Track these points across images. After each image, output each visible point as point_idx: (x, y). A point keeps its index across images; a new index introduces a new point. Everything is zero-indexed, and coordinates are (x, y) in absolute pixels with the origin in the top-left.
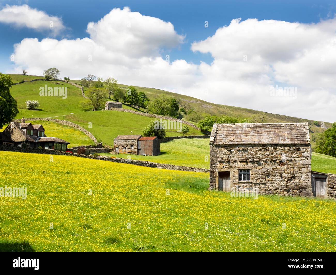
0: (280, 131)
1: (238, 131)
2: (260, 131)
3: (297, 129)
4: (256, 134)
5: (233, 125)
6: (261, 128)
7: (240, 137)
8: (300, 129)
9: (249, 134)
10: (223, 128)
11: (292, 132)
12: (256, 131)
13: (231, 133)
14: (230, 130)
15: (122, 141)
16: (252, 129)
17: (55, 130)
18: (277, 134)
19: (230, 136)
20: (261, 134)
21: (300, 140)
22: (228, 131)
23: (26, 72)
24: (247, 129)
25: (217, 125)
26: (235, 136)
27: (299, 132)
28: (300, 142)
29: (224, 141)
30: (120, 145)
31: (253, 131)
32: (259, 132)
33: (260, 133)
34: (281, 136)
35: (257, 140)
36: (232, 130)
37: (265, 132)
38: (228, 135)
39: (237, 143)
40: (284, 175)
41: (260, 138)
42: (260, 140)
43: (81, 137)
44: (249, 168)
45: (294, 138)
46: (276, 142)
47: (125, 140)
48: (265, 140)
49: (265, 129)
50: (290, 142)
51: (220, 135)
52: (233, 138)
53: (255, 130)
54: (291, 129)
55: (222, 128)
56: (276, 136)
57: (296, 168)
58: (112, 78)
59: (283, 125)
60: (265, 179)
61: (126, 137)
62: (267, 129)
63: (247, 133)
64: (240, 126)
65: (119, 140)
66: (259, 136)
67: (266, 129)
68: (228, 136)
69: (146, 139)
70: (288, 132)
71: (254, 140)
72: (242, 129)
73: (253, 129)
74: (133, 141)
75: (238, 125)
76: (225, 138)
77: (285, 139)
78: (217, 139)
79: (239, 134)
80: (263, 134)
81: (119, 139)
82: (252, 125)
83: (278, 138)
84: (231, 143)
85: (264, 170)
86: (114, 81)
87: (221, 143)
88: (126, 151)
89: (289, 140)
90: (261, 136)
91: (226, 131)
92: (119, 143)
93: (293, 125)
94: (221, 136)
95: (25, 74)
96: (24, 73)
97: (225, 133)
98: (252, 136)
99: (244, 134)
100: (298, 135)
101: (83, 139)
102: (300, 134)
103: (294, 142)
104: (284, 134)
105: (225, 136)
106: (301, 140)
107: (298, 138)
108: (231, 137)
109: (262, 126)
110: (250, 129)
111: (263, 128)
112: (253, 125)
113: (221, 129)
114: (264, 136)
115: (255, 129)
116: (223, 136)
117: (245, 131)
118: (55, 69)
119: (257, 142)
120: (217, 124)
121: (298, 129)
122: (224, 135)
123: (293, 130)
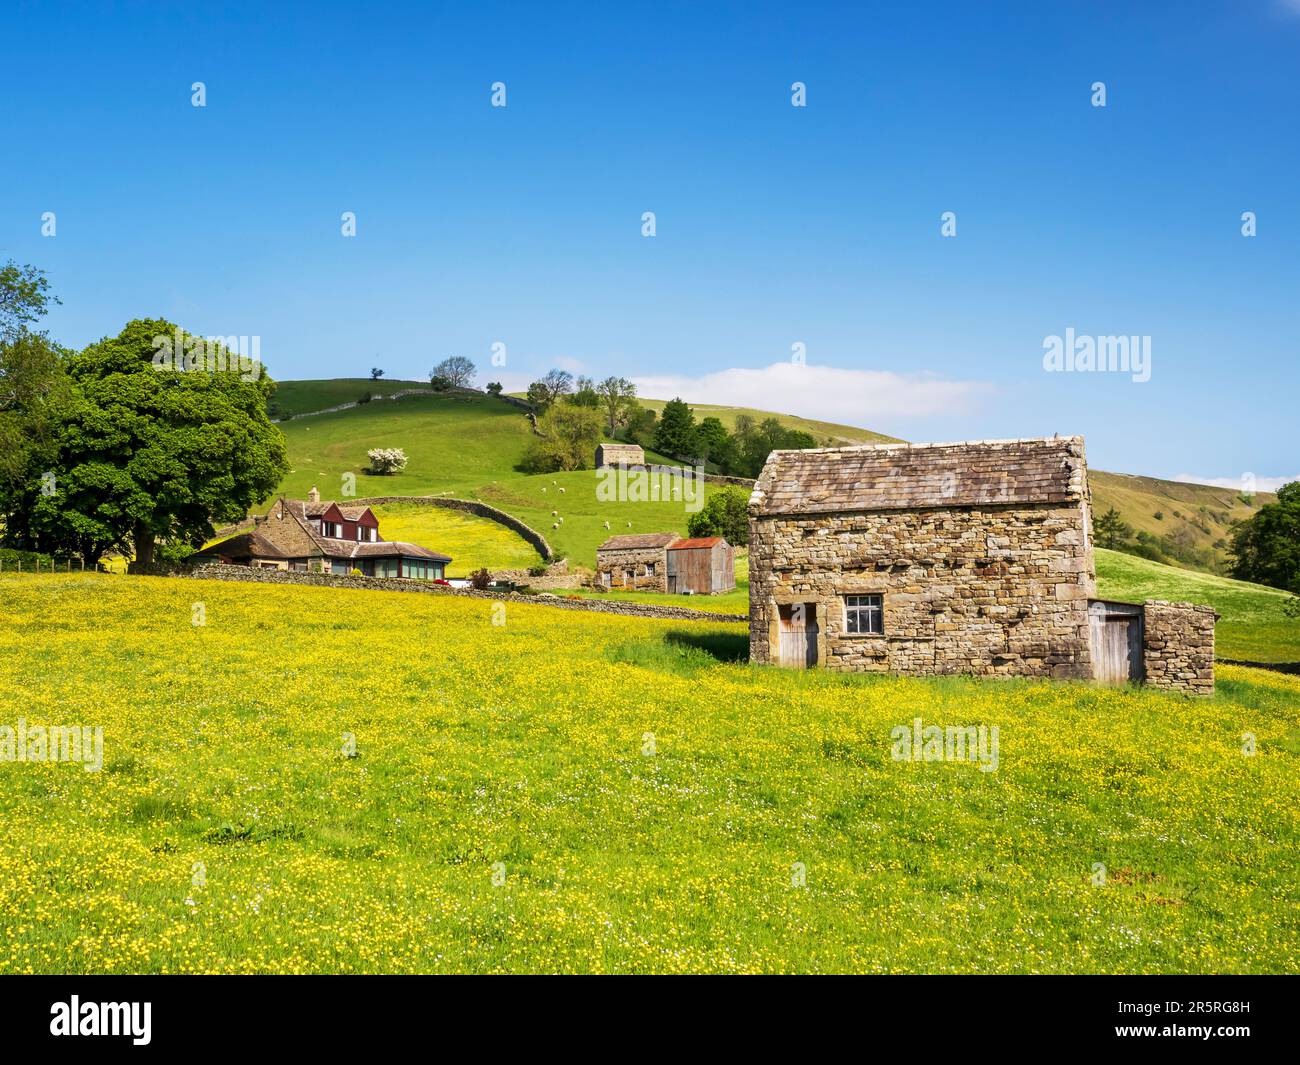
0: (987, 464)
1: (848, 471)
2: (919, 468)
3: (1042, 457)
4: (905, 479)
5: (833, 452)
6: (924, 459)
7: (851, 489)
8: (1054, 455)
9: (881, 480)
10: (800, 464)
11: (1026, 467)
12: (908, 468)
13: (822, 478)
14: (822, 468)
15: (621, 552)
16: (894, 464)
17: (439, 530)
18: (975, 476)
19: (820, 488)
20: (922, 478)
21: (1046, 490)
22: (815, 472)
23: (381, 373)
24: (876, 465)
25: (780, 455)
26: (834, 487)
27: (1048, 467)
28: (1046, 498)
29: (794, 502)
30: (615, 566)
31: (896, 468)
32: (915, 470)
33: (919, 473)
34: (987, 481)
35: (904, 496)
36: (828, 467)
37: (936, 471)
38: (814, 483)
39: (836, 507)
40: (993, 610)
41: (915, 490)
42: (916, 495)
43: (511, 548)
44: (877, 589)
45: (1032, 484)
46: (965, 501)
47: (631, 549)
48: (929, 495)
49: (937, 462)
50: (1014, 499)
51: (786, 484)
52: (826, 493)
53: (905, 467)
54: (1025, 457)
55: (797, 464)
56: (969, 482)
57: (1036, 587)
58: (619, 378)
59: (999, 448)
60: (931, 626)
61: (634, 542)
62: (945, 462)
63: (874, 475)
64: (854, 455)
65: (612, 550)
66: (914, 484)
67: (941, 462)
68: (812, 489)
69: (693, 545)
70: (1012, 468)
71: (895, 497)
72: (862, 464)
73: (897, 464)
74: (652, 551)
75: (849, 452)
76: (799, 495)
77: (999, 490)
78: (775, 497)
79: (848, 481)
80: (929, 477)
81: (612, 548)
82: (895, 450)
83: (975, 487)
84: (818, 508)
85: (928, 596)
86: (626, 386)
87: (783, 509)
88: (633, 583)
89: (1012, 492)
90: (921, 484)
91: (807, 473)
92: (613, 560)
93: (1033, 446)
94: (788, 489)
95: (378, 377)
96: (376, 375)
97: (804, 479)
98: (891, 485)
99: (863, 480)
100: (1046, 477)
101: (516, 554)
102: (1054, 471)
103: (1025, 500)
104: (996, 475)
105: (801, 489)
106: (1053, 489)
107: (1044, 484)
108: (819, 491)
109: (928, 451)
110: (888, 464)
111: (931, 458)
112: (898, 450)
113: (791, 467)
114: (929, 483)
115: (903, 464)
116: (794, 488)
117: (870, 470)
118: (463, 359)
119: (903, 504)
120: (783, 451)
121: (1046, 457)
122: (801, 483)
123: (1031, 461)
